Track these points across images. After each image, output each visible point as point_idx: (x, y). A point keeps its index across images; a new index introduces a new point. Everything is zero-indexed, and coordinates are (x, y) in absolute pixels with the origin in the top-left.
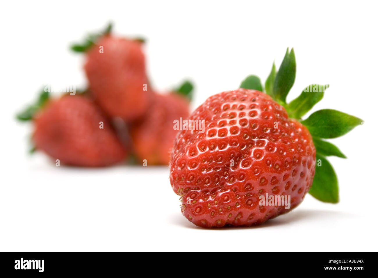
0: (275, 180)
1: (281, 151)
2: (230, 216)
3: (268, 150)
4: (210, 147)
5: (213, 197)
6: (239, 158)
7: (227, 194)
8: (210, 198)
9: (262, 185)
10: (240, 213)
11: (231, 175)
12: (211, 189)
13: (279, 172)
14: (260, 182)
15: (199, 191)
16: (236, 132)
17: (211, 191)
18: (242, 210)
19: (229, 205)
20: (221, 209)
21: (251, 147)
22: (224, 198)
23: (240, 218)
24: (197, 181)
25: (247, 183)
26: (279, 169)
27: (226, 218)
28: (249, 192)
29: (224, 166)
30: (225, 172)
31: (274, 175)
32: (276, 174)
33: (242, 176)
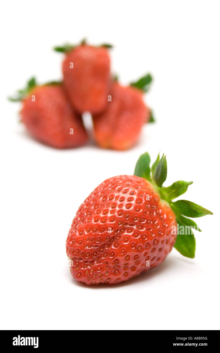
0: (137, 257)
1: (144, 237)
2: (101, 280)
3: (135, 235)
4: (94, 230)
5: (91, 266)
6: (113, 240)
7: (101, 266)
8: (89, 267)
9: (126, 261)
10: (109, 278)
11: (105, 252)
12: (90, 260)
13: (140, 252)
14: (125, 258)
15: (81, 261)
16: (114, 220)
17: (90, 262)
18: (110, 277)
19: (101, 273)
20: (94, 276)
21: (123, 232)
22: (98, 269)
23: (109, 281)
24: (81, 254)
25: (115, 259)
26: (140, 250)
27: (98, 281)
28: (116, 265)
29: (101, 245)
30: (102, 249)
31: (136, 254)
32: (137, 253)
33: (113, 254)
